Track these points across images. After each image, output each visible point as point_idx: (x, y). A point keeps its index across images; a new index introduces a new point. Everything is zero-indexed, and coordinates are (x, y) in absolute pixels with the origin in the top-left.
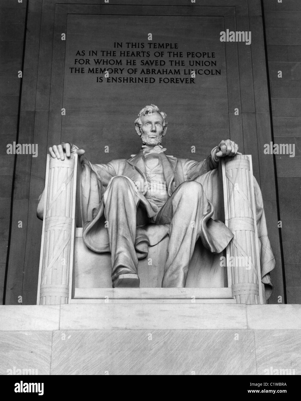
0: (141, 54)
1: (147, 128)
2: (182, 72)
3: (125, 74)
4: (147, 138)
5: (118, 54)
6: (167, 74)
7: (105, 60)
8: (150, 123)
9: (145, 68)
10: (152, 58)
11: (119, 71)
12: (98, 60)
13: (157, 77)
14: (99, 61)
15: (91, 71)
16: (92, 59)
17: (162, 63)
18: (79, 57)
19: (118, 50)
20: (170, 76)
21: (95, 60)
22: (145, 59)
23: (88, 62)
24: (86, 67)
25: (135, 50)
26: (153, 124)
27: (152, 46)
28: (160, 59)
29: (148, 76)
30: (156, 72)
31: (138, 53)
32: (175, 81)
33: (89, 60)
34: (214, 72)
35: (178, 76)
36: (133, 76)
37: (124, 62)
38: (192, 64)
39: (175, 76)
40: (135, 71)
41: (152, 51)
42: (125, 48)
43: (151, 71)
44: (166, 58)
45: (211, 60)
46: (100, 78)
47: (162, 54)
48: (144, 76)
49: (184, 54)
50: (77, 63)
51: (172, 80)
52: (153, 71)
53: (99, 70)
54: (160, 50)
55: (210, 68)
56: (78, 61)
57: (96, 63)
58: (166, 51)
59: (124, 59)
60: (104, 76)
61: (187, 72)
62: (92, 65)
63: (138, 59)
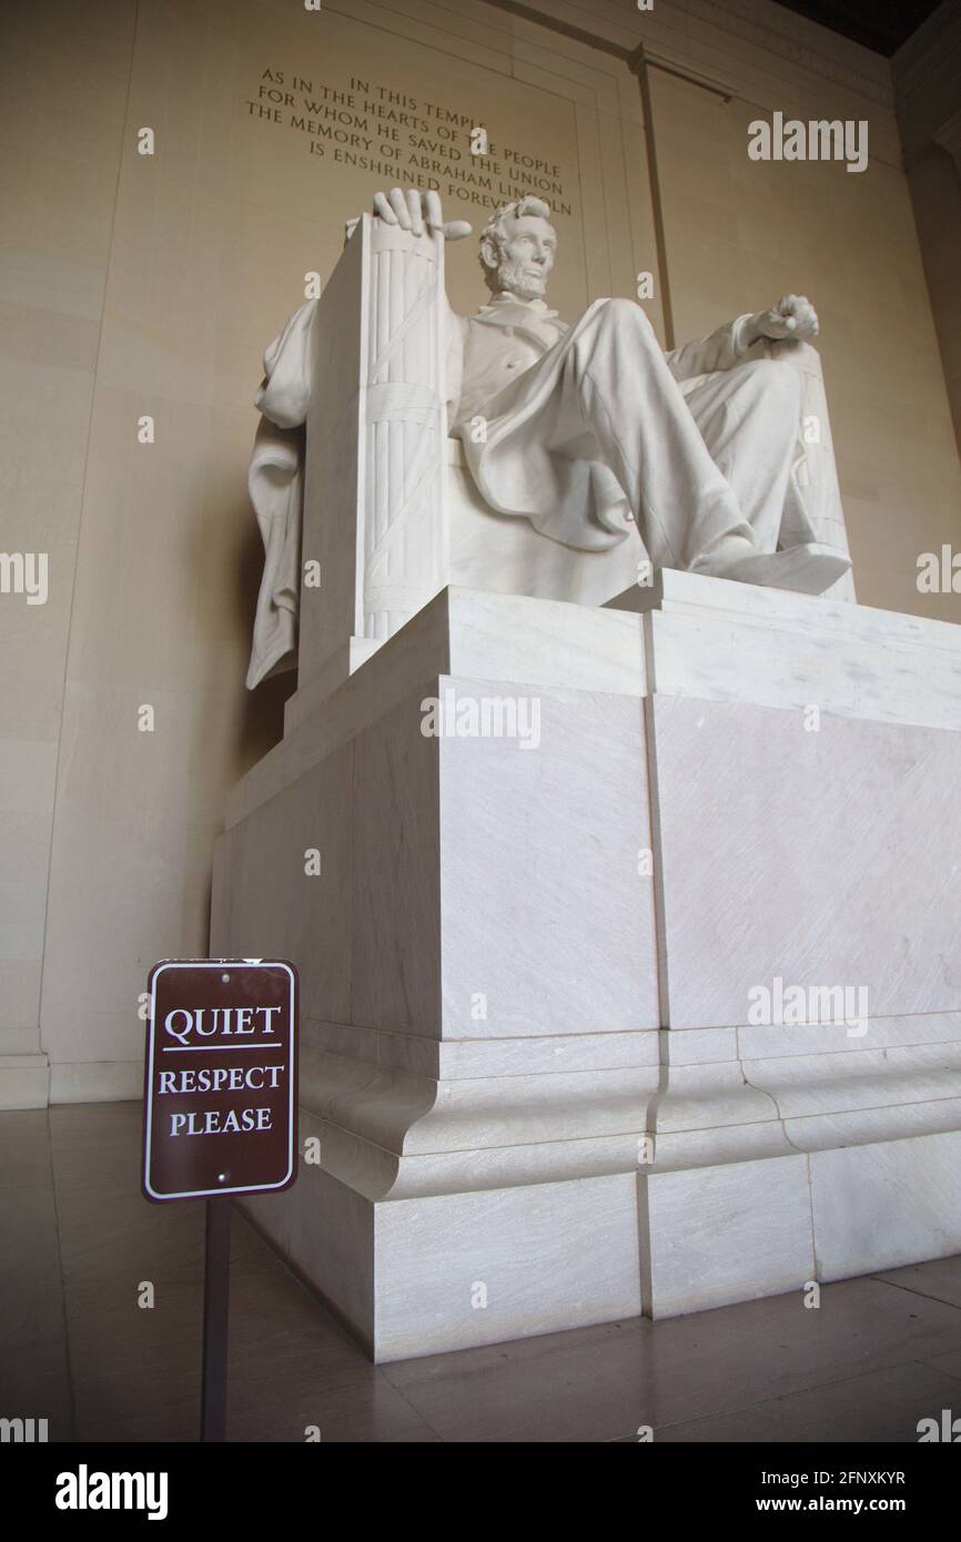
0: (410, 121)
1: (524, 251)
3: (375, 155)
4: (520, 273)
5: (359, 105)
6: (464, 179)
7: (331, 110)
8: (533, 238)
9: (419, 153)
10: (431, 136)
11: (362, 144)
12: (314, 105)
13: (443, 180)
14: (317, 107)
15: (296, 123)
16: (299, 97)
17: (455, 155)
18: (271, 85)
19: (359, 97)
20: (471, 187)
21: (306, 102)
22: (419, 134)
23: (289, 100)
24: (286, 112)
25: (398, 109)
26: (540, 242)
27: (433, 111)
28: (449, 143)
29: (425, 173)
30: (442, 169)
31: (403, 118)
32: (480, 199)
33: (293, 98)
35: (485, 191)
36: (394, 163)
37: (372, 128)
38: (514, 175)
39: (482, 191)
40: (396, 153)
41: (433, 123)
42: (373, 98)
43: (430, 163)
44: (461, 146)
45: (550, 179)
46: (318, 146)
48: (414, 169)
49: (499, 151)
50: (265, 95)
51: (475, 197)
52: (436, 166)
53: (316, 127)
54: (452, 126)
56: (267, 91)
57: (310, 110)
59: (374, 121)
60: (330, 145)
61: (505, 189)
62: (301, 112)
63: (404, 131)
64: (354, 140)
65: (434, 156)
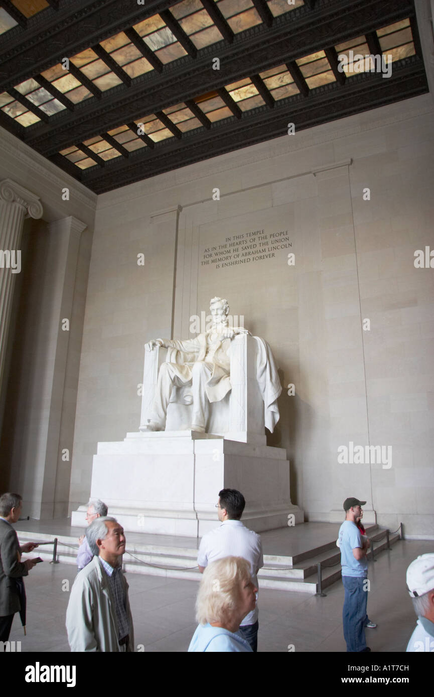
0: (242, 243)
1: (213, 313)
2: (267, 250)
3: (233, 260)
5: (228, 246)
6: (257, 253)
7: (221, 252)
8: (214, 310)
9: (244, 252)
10: (249, 244)
11: (229, 258)
12: (217, 253)
13: (251, 257)
15: (213, 261)
16: (213, 253)
17: (255, 246)
18: (206, 253)
19: (228, 243)
20: (259, 255)
21: (215, 253)
22: (244, 245)
23: (211, 255)
24: (210, 259)
25: (238, 241)
27: (249, 235)
28: (254, 243)
29: (246, 258)
30: (251, 254)
31: (240, 243)
32: (263, 257)
34: (287, 246)
35: (264, 254)
36: (238, 259)
37: (232, 251)
39: (262, 254)
40: (238, 256)
41: (248, 239)
42: (232, 241)
43: (248, 253)
44: (257, 242)
45: (284, 237)
46: (218, 266)
47: (254, 240)
48: (243, 258)
49: (268, 236)
50: (205, 258)
51: (261, 257)
53: (217, 260)
54: (253, 237)
55: (284, 243)
56: (206, 256)
57: (216, 255)
58: (256, 237)
59: (232, 248)
60: (220, 263)
61: (270, 249)
62: (214, 257)
63: (240, 247)
64: (227, 258)
65: (249, 250)
